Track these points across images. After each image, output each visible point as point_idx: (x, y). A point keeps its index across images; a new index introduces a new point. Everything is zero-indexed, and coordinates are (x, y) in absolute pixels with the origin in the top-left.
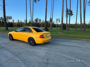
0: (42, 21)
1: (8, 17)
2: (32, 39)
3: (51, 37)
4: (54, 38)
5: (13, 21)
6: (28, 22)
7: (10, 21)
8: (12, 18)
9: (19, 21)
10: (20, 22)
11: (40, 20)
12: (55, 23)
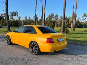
0: (59, 18)
1: (13, 13)
2: (35, 44)
3: (68, 43)
4: (74, 44)
5: (19, 18)
6: (38, 20)
7: (16, 18)
8: (17, 14)
9: (26, 19)
10: (28, 19)
11: (57, 16)
12: (81, 20)
